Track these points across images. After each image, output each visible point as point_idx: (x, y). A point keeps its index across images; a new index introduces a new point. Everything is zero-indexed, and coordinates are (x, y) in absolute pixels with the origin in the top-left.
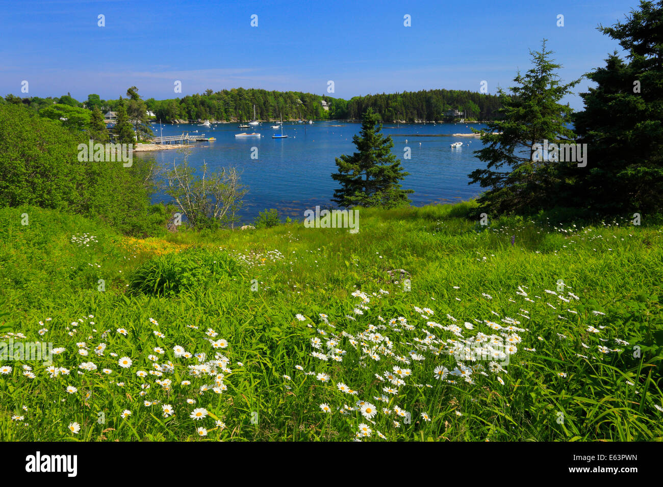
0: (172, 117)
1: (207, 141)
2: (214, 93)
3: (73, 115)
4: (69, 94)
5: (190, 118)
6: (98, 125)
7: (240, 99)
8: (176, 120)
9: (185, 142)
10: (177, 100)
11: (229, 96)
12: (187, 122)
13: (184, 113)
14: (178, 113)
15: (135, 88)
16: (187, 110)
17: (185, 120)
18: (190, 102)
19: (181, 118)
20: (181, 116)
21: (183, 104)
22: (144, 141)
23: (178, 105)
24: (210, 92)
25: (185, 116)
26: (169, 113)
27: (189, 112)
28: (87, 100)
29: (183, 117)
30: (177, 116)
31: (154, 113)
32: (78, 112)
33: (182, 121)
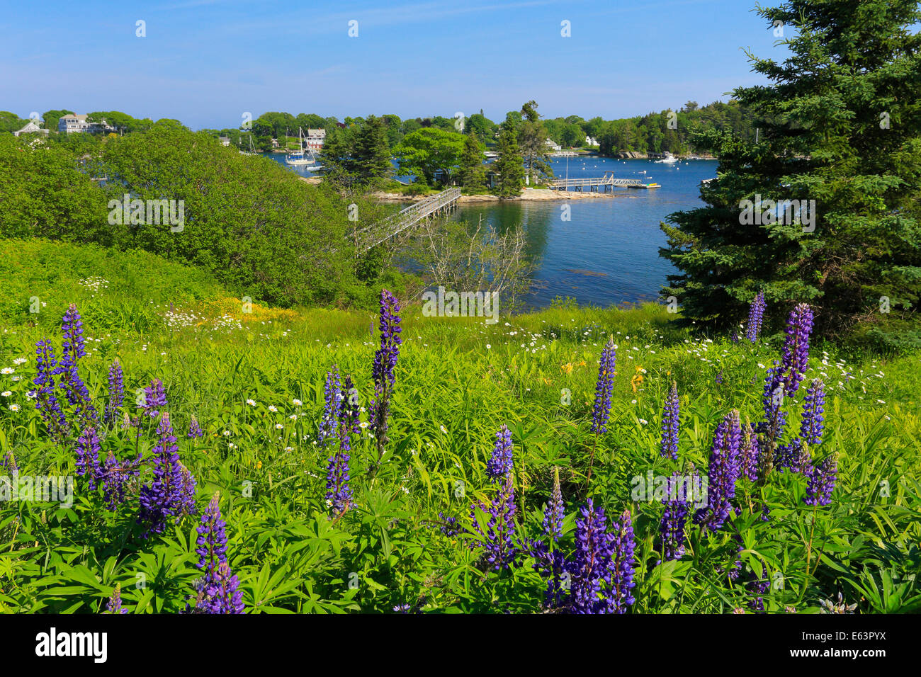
0: (622, 147)
1: (645, 188)
2: (700, 107)
3: (443, 144)
4: (482, 111)
5: (651, 149)
6: (471, 159)
7: (743, 118)
8: (628, 154)
9: (606, 189)
10: (633, 121)
11: (724, 113)
12: (645, 156)
13: (642, 141)
14: (633, 141)
15: (534, 103)
16: (647, 136)
17: (642, 153)
18: (655, 124)
19: (635, 149)
20: (636, 146)
21: (643, 128)
22: (540, 186)
23: (635, 128)
24: (692, 106)
25: (643, 147)
26: (618, 140)
27: (650, 140)
28: (504, 120)
29: (640, 148)
30: (630, 146)
31: (597, 140)
32: (451, 139)
33: (637, 155)
